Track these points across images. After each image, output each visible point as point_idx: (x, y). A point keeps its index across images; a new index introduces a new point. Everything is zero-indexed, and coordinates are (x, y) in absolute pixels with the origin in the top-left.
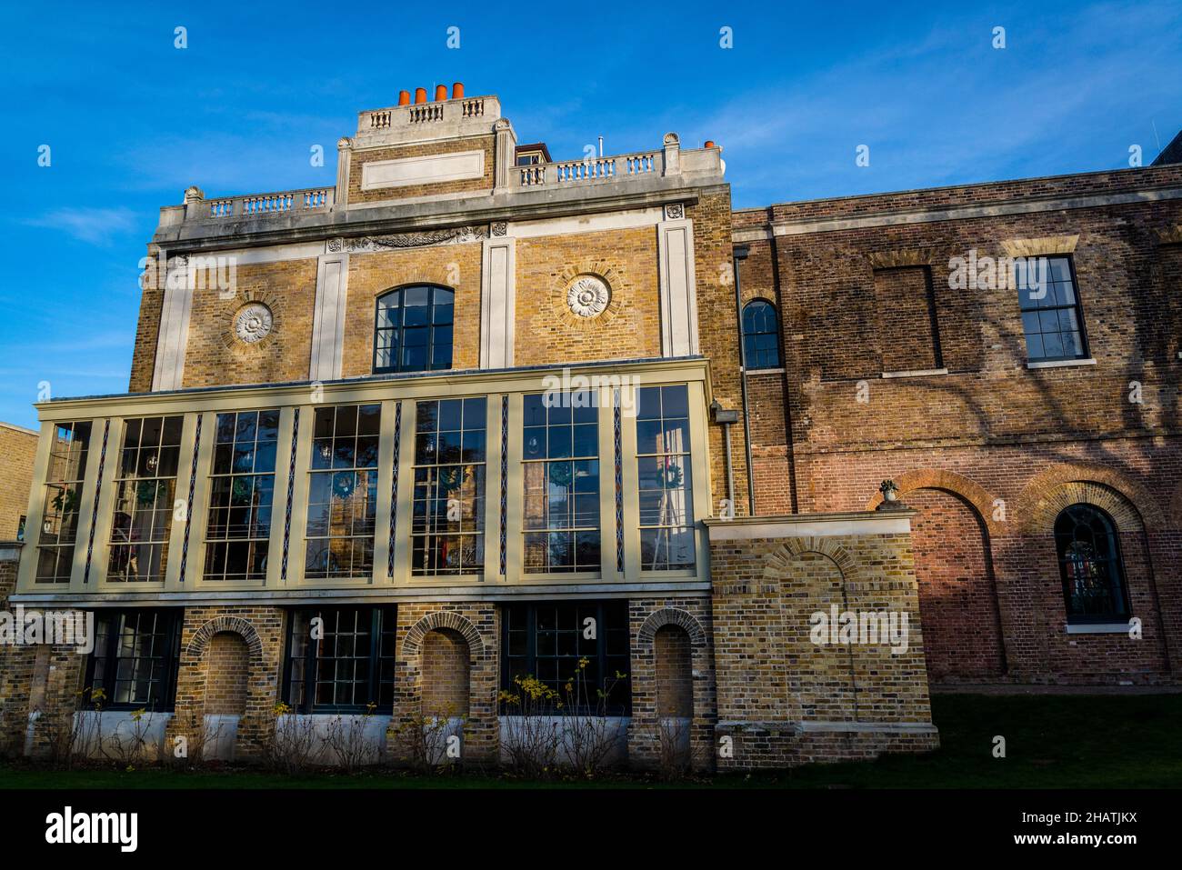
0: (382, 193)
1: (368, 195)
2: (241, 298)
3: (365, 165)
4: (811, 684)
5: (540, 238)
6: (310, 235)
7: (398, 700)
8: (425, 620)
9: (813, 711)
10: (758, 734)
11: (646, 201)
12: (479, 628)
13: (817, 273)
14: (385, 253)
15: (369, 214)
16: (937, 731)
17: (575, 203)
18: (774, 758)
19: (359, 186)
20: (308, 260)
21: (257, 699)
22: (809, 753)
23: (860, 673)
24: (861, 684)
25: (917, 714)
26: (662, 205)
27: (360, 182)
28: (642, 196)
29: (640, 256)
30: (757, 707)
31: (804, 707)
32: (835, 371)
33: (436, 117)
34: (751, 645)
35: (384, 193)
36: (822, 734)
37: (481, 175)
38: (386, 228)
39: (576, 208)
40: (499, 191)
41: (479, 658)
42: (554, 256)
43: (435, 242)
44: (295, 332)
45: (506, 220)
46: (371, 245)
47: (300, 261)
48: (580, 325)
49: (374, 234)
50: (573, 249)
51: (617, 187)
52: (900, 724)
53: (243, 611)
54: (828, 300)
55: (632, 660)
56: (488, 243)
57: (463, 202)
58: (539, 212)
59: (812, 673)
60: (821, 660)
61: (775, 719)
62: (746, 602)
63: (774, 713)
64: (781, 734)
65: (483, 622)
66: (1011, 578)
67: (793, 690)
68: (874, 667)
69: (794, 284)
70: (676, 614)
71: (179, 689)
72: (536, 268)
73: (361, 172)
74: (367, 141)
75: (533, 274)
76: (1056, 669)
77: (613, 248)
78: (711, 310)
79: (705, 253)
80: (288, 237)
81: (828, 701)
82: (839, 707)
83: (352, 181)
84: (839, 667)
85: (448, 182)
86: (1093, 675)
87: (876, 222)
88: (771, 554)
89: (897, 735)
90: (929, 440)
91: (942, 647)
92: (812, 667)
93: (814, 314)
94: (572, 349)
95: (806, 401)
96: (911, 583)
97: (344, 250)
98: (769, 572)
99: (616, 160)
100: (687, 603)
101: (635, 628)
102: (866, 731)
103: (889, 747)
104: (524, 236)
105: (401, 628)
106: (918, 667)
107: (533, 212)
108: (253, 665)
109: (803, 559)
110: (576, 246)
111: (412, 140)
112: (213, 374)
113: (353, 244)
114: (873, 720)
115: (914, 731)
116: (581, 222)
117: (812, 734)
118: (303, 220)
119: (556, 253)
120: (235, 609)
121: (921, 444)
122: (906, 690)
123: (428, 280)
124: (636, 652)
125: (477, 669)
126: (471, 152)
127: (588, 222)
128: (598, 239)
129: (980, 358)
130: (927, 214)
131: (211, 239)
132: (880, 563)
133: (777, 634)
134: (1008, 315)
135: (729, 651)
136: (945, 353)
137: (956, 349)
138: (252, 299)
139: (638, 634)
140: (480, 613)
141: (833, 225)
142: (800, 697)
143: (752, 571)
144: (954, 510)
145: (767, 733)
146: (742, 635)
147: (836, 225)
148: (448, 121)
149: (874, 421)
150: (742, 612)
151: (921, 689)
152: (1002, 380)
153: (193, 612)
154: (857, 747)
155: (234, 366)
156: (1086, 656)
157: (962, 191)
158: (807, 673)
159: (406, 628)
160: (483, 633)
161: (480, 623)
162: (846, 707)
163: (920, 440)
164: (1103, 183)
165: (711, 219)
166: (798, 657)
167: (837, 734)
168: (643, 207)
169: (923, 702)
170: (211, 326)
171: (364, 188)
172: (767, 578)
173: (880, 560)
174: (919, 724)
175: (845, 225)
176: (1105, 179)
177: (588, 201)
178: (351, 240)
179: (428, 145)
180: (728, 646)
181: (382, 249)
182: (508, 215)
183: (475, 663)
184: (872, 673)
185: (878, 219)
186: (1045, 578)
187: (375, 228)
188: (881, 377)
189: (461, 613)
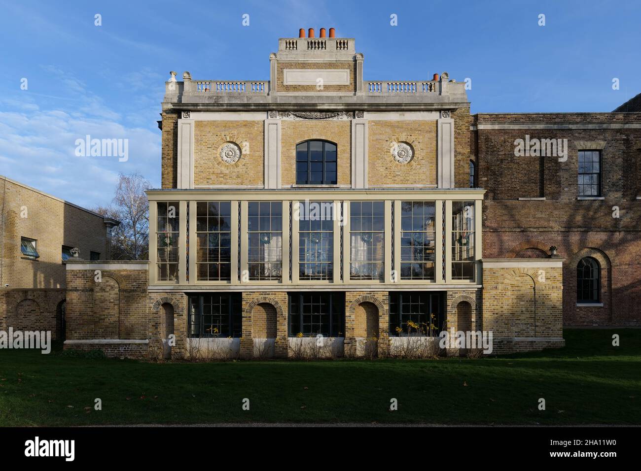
0: (295, 88)
1: (288, 88)
2: (222, 139)
3: (285, 70)
4: (519, 324)
5: (380, 121)
6: (261, 108)
7: (347, 331)
8: (358, 298)
9: (519, 334)
10: (499, 342)
11: (434, 107)
12: (382, 302)
13: (495, 149)
14: (300, 122)
15: (290, 98)
16: (564, 340)
17: (400, 105)
18: (504, 351)
19: (282, 82)
20: (258, 122)
21: (282, 331)
22: (518, 349)
23: (538, 320)
24: (538, 324)
25: (557, 334)
26: (440, 110)
27: (283, 79)
28: (432, 104)
29: (428, 135)
30: (498, 332)
31: (516, 332)
32: (499, 195)
33: (322, 48)
34: (497, 309)
35: (296, 88)
36: (522, 342)
37: (348, 83)
38: (302, 108)
39: (399, 107)
40: (358, 93)
41: (383, 314)
42: (387, 131)
43: (326, 118)
44: (254, 160)
45: (363, 110)
46: (292, 116)
47: (254, 121)
48: (399, 167)
49: (295, 111)
50: (396, 129)
51: (418, 98)
52: (551, 338)
53: (272, 294)
54: (499, 162)
55: (448, 315)
56: (354, 121)
57: (340, 97)
58: (381, 107)
59: (520, 320)
60: (523, 315)
61: (505, 336)
62: (496, 293)
63: (504, 334)
64: (508, 342)
65: (384, 300)
67: (512, 326)
68: (543, 318)
69: (484, 153)
70: (466, 297)
71: (243, 327)
72: (378, 137)
73: (283, 74)
74: (285, 56)
75: (377, 139)
76: (570, 320)
77: (416, 130)
78: (459, 164)
79: (458, 136)
80: (248, 107)
81: (525, 330)
82: (529, 332)
83: (279, 79)
84: (530, 318)
85: (331, 86)
86: (584, 322)
87: (523, 127)
88: (507, 274)
89: (550, 342)
90: (535, 228)
92: (520, 318)
93: (492, 168)
94: (396, 179)
95: (485, 208)
96: (560, 287)
97: (278, 117)
98: (506, 281)
99: (417, 83)
100: (471, 293)
101: (449, 303)
102: (539, 341)
103: (547, 346)
104: (372, 119)
105: (347, 302)
106: (560, 318)
107: (378, 107)
108: (279, 317)
109: (519, 276)
110: (398, 127)
111: (311, 60)
112: (211, 179)
113: (282, 115)
114: (541, 337)
115: (557, 341)
116: (400, 115)
117: (519, 342)
118: (254, 98)
119: (388, 130)
120: (268, 293)
121: (532, 229)
122: (554, 326)
123: (323, 138)
124: (450, 312)
125: (382, 318)
126: (342, 70)
127: (404, 115)
128: (408, 124)
129: (559, 193)
130: (546, 125)
131: (204, 105)
132: (549, 279)
133: (507, 305)
135: (489, 312)
136: (545, 190)
137: (550, 189)
138: (228, 140)
139: (450, 305)
140: (383, 296)
141: (504, 127)
142: (514, 329)
143: (500, 281)
145: (502, 342)
146: (494, 305)
147: (506, 127)
148: (329, 50)
150: (495, 297)
151: (559, 326)
152: (567, 204)
153: (246, 295)
154: (535, 346)
155: (222, 175)
156: (582, 315)
157: (562, 116)
158: (518, 320)
159: (350, 302)
160: (384, 304)
161: (383, 300)
162: (531, 332)
163: (531, 228)
165: (461, 120)
166: (514, 314)
167: (528, 342)
168: (431, 110)
169: (560, 330)
170: (206, 153)
171: (285, 84)
172: (505, 284)
173: (549, 277)
174: (558, 338)
175: (510, 127)
177: (406, 105)
178: (281, 113)
179: (319, 63)
180: (488, 309)
181: (298, 119)
182: (366, 107)
183: (381, 316)
184: (543, 320)
185: (524, 125)
186: (571, 285)
187: (296, 108)
188: (518, 199)
189: (374, 296)
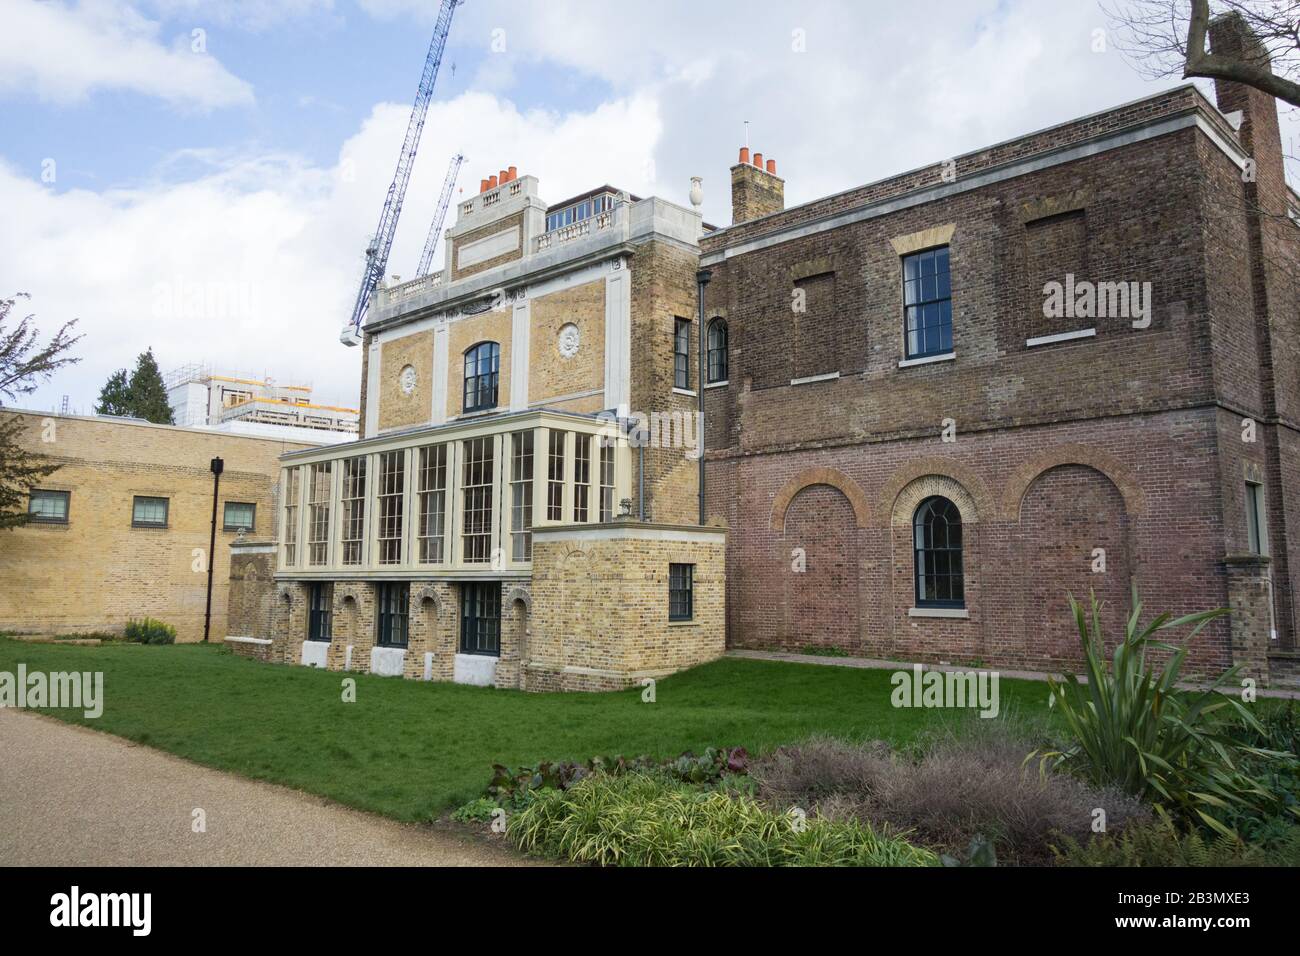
1: (463, 272)
2: (402, 363)
4: (573, 641)
5: (543, 297)
6: (428, 312)
8: (421, 591)
9: (572, 660)
10: (545, 672)
11: (597, 258)
13: (753, 289)
14: (466, 320)
15: (458, 289)
17: (557, 267)
19: (457, 267)
23: (594, 635)
25: (618, 665)
26: (610, 259)
27: (458, 262)
28: (593, 255)
29: (597, 305)
30: (547, 655)
31: (568, 656)
32: (761, 380)
33: (497, 201)
34: (547, 614)
35: (467, 271)
36: (573, 674)
37: (517, 247)
39: (559, 271)
40: (524, 260)
42: (551, 311)
43: (490, 308)
44: (426, 386)
46: (460, 315)
48: (563, 367)
49: (463, 306)
50: (561, 304)
51: (586, 247)
54: (759, 314)
55: (502, 621)
56: (515, 305)
57: (504, 273)
58: (540, 277)
61: (553, 663)
62: (547, 585)
63: (554, 659)
64: (555, 673)
66: (870, 565)
67: (564, 645)
70: (521, 592)
72: (541, 322)
73: (458, 255)
74: (460, 229)
75: (539, 327)
77: (582, 300)
79: (638, 297)
80: (419, 315)
81: (579, 653)
82: (584, 657)
83: (454, 263)
85: (500, 256)
87: (799, 233)
88: (560, 553)
90: (821, 441)
91: (821, 624)
94: (558, 386)
95: (740, 409)
97: (447, 320)
98: (559, 565)
99: (590, 221)
100: (525, 584)
101: (504, 600)
102: (592, 674)
104: (535, 297)
107: (536, 278)
109: (575, 556)
110: (562, 301)
112: (391, 420)
113: (450, 316)
116: (565, 281)
117: (569, 674)
118: (429, 299)
119: (552, 309)
121: (815, 444)
123: (487, 338)
124: (504, 615)
126: (513, 229)
127: (569, 280)
128: (574, 293)
129: (865, 360)
130: (836, 220)
132: (609, 560)
133: (559, 607)
134: (890, 315)
135: (537, 617)
136: (840, 357)
137: (847, 352)
138: (406, 363)
139: (505, 604)
142: (567, 650)
143: (551, 564)
144: (837, 504)
145: (549, 672)
146: (544, 607)
148: (502, 203)
149: (784, 425)
150: (544, 592)
151: (620, 648)
152: (879, 380)
153: (337, 585)
155: (399, 413)
156: (923, 637)
157: (866, 191)
159: (413, 597)
160: (442, 601)
163: (815, 440)
164: (983, 162)
165: (642, 266)
168: (600, 262)
170: (389, 385)
171: (460, 267)
172: (557, 569)
173: (609, 557)
174: (618, 672)
176: (984, 157)
178: (449, 313)
179: (491, 227)
180: (537, 614)
181: (465, 317)
182: (523, 281)
185: (800, 230)
188: (789, 384)
